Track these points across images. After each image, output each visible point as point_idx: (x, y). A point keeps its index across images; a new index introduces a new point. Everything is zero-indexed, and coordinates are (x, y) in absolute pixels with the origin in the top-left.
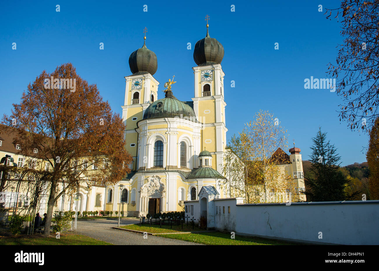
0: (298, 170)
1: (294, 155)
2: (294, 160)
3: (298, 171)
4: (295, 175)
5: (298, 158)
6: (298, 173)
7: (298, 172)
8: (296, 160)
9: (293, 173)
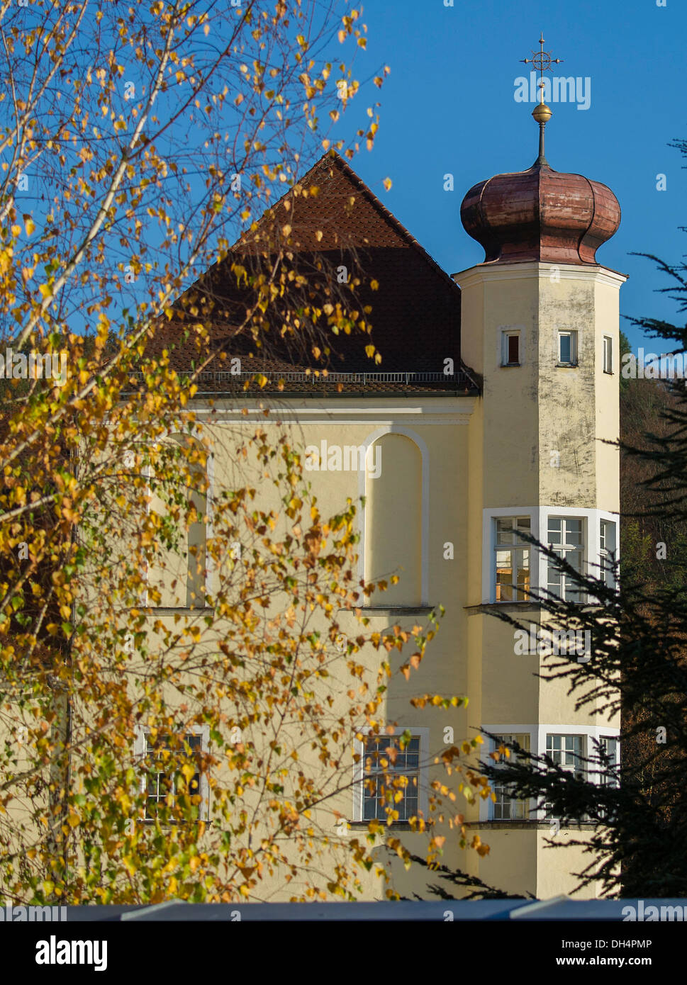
0: (550, 480)
1: (518, 270)
2: (514, 342)
3: (557, 499)
4: (503, 556)
5: (568, 319)
6: (554, 522)
7: (546, 512)
8: (549, 346)
9: (488, 529)
